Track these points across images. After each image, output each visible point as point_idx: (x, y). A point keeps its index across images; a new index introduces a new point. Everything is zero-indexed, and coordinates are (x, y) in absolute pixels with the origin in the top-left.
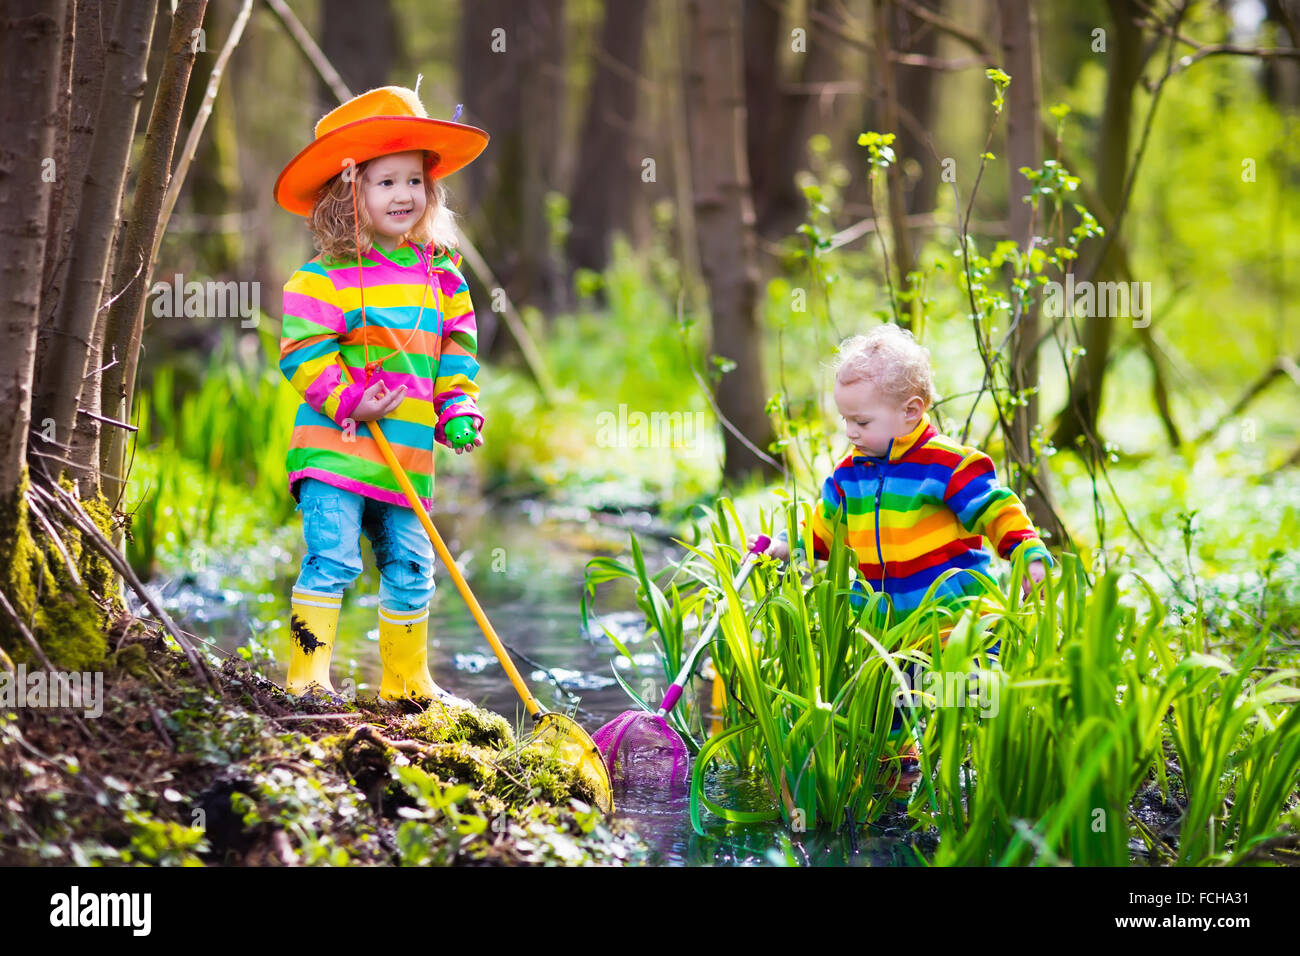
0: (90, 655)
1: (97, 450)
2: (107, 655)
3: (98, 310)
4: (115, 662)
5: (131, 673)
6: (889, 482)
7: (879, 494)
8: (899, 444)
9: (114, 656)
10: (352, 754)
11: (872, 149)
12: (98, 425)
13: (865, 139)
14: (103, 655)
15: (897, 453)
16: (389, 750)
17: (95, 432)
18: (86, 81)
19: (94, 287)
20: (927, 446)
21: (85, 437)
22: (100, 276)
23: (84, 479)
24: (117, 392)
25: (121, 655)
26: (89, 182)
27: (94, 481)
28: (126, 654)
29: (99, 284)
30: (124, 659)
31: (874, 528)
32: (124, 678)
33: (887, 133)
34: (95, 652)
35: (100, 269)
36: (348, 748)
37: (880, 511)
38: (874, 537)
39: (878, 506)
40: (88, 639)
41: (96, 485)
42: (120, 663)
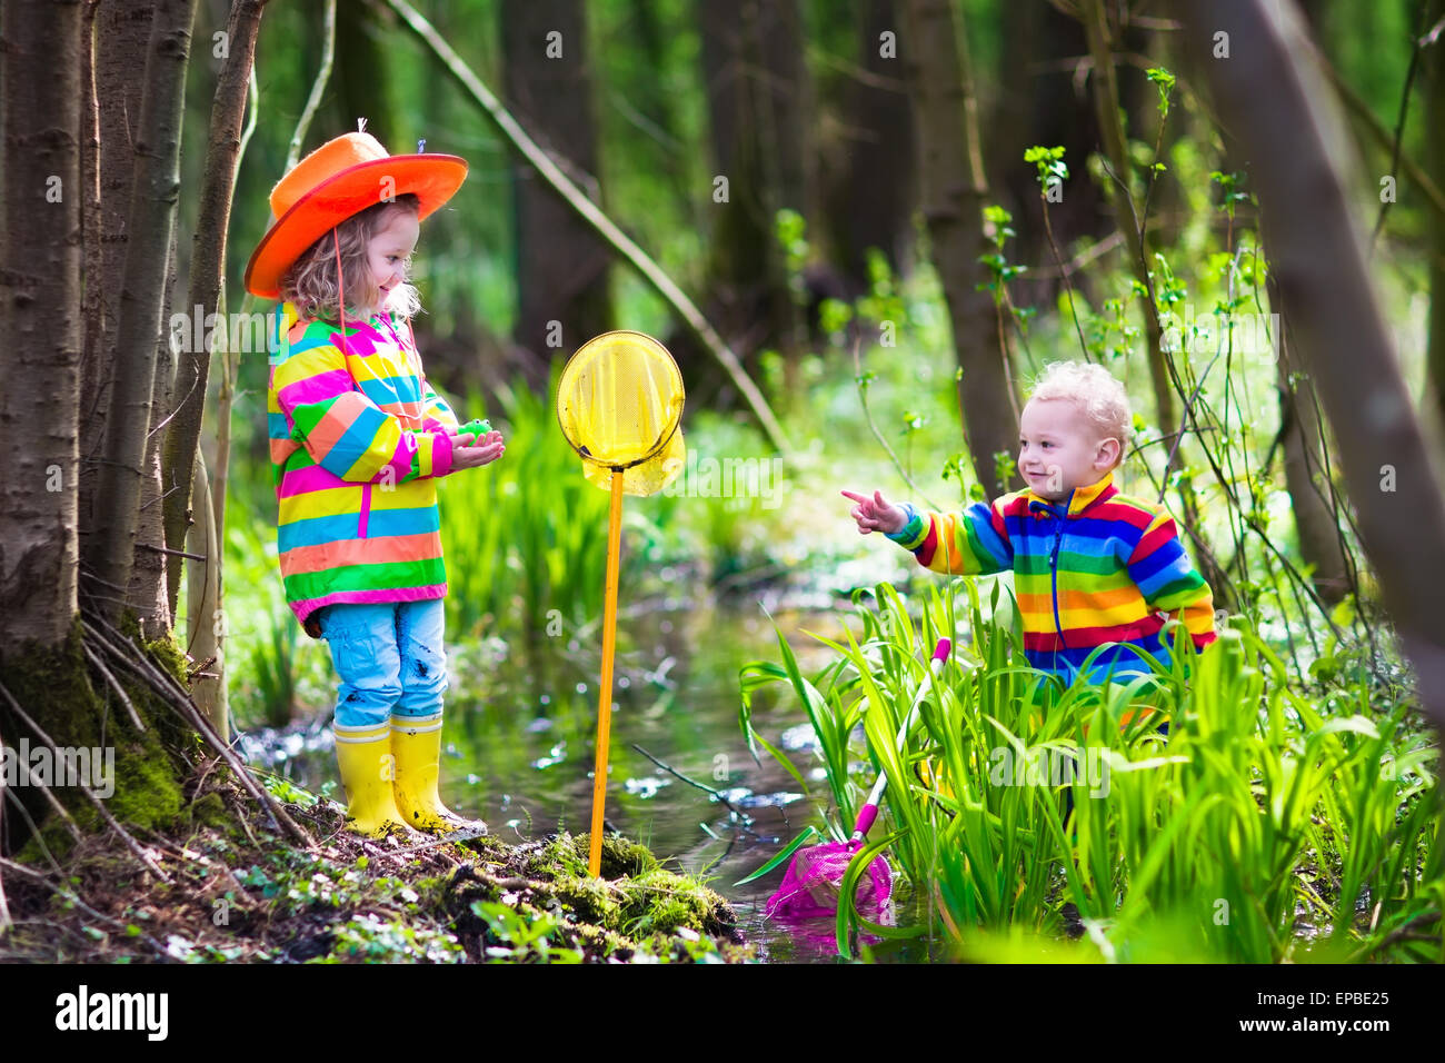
0: (162, 809)
1: (164, 585)
2: (182, 808)
3: (148, 435)
4: (190, 814)
5: (208, 825)
6: (1067, 539)
7: (1055, 554)
8: (1081, 495)
9: (190, 808)
10: (453, 895)
11: (1042, 165)
12: (164, 558)
13: (1034, 154)
14: (177, 808)
15: (1077, 506)
16: (496, 888)
17: (160, 565)
18: (120, 185)
19: (141, 412)
20: (1111, 501)
21: (148, 573)
22: (147, 398)
23: (151, 618)
24: (183, 519)
25: (197, 807)
26: (126, 297)
27: (163, 619)
28: (202, 804)
29: (146, 406)
30: (200, 811)
31: (1050, 592)
32: (200, 831)
33: (1056, 146)
34: (167, 805)
35: (146, 390)
36: (448, 889)
37: (1058, 572)
38: (1051, 603)
39: (1054, 567)
40: (159, 792)
41: (165, 623)
42: (196, 816)
